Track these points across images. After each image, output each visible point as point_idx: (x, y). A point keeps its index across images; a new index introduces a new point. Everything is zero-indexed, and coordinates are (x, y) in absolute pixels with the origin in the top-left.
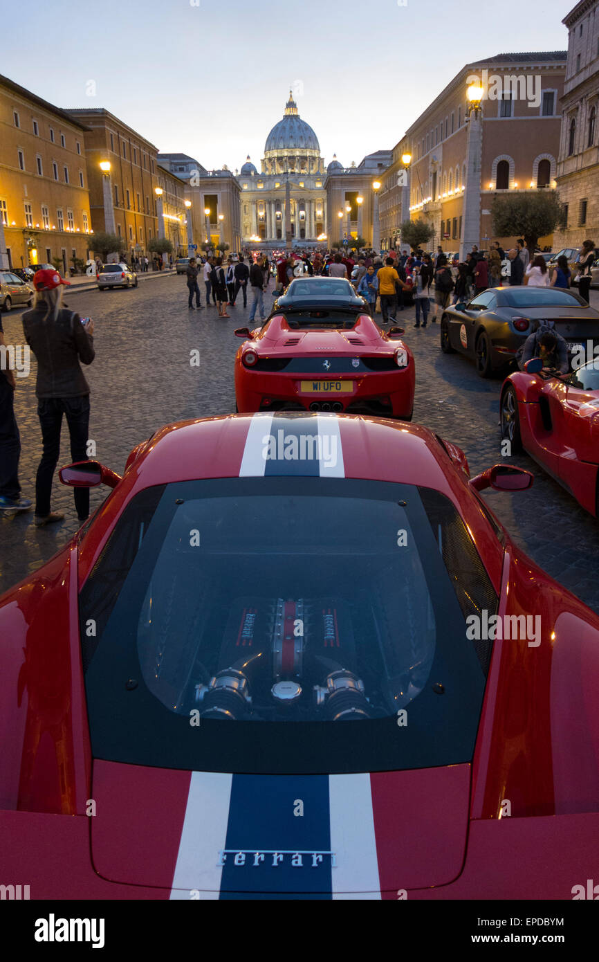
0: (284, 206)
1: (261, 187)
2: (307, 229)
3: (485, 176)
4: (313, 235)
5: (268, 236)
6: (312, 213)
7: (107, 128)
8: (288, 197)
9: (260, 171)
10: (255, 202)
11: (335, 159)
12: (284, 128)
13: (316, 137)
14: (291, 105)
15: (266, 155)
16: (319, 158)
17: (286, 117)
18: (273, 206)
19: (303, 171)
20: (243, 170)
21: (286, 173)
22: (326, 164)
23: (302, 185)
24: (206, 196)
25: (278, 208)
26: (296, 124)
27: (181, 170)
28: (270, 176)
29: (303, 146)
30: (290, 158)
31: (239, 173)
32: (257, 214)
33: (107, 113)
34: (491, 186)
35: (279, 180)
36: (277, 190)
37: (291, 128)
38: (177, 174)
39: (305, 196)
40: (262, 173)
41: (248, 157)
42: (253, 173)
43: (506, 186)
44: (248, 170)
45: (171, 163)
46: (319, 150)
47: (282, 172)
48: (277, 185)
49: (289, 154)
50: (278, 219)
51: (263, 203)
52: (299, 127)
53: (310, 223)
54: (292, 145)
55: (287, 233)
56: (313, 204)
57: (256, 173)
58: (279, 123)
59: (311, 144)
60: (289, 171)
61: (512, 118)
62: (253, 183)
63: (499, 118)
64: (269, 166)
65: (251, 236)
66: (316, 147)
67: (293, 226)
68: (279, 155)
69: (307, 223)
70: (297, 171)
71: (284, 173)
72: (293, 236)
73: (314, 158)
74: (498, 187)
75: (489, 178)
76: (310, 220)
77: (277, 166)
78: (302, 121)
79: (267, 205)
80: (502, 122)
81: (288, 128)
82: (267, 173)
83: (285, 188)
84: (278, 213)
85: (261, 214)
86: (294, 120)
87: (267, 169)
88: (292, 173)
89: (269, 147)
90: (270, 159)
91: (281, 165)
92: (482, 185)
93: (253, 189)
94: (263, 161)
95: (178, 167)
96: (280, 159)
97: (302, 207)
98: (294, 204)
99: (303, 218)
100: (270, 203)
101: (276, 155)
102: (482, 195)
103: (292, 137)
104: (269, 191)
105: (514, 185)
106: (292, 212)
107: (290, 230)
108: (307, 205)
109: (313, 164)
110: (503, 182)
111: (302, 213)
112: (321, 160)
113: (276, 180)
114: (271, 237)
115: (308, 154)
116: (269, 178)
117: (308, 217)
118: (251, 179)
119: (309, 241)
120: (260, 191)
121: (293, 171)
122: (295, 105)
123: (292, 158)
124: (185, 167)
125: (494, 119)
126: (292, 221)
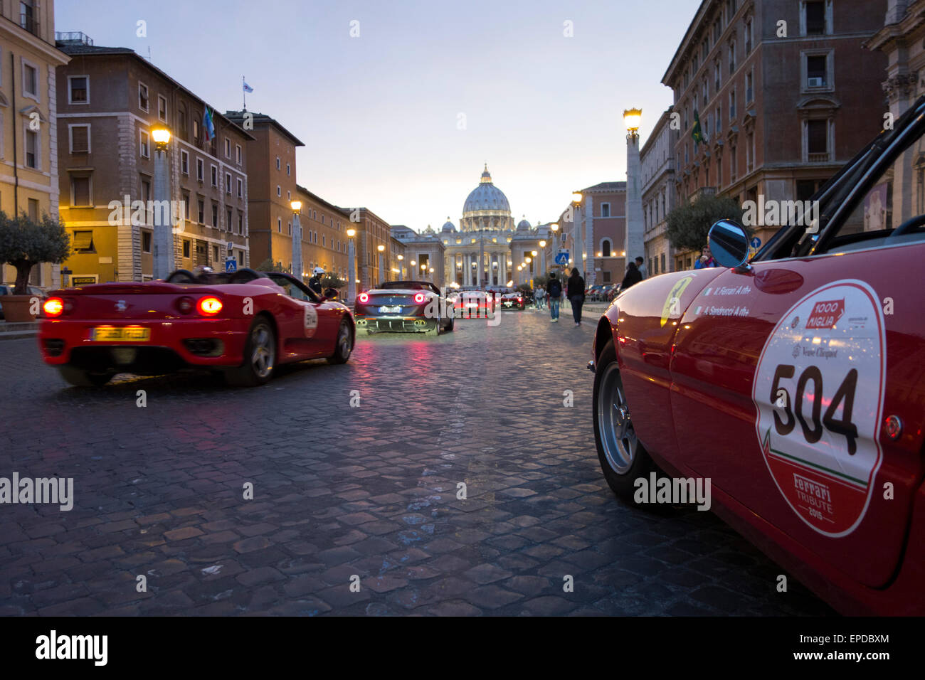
0: (479, 258)
1: (459, 242)
2: (499, 277)
3: (596, 249)
4: (505, 282)
5: (465, 282)
6: (503, 263)
7: (367, 218)
8: (482, 250)
9: (458, 229)
10: (454, 255)
11: (524, 219)
12: (480, 194)
13: (507, 202)
14: (486, 174)
15: (464, 214)
16: (510, 217)
17: (482, 184)
18: (469, 258)
19: (496, 229)
20: (443, 229)
21: (481, 231)
22: (516, 224)
23: (495, 241)
24: (420, 255)
25: (474, 259)
26: (490, 190)
27: (403, 237)
28: (467, 233)
29: (496, 208)
30: (485, 217)
31: (441, 231)
32: (455, 265)
33: (367, 210)
34: (600, 255)
35: (475, 236)
36: (473, 244)
37: (486, 193)
38: (401, 240)
39: (498, 250)
40: (461, 231)
41: (449, 218)
42: (452, 231)
43: (609, 255)
44: (448, 229)
45: (395, 232)
46: (510, 211)
47: (477, 230)
48: (473, 241)
49: (485, 215)
50: (473, 268)
51: (461, 256)
52: (493, 193)
53: (502, 272)
54: (486, 206)
55: (482, 281)
56: (504, 256)
57: (455, 231)
58: (476, 189)
59: (503, 206)
60: (484, 229)
61: (610, 217)
62: (452, 239)
63: (602, 218)
64: (466, 225)
65: (450, 283)
66: (507, 208)
67: (486, 274)
68: (476, 215)
69: (499, 272)
70: (490, 229)
71: (480, 231)
72: (487, 283)
73: (506, 218)
74: (604, 255)
75: (598, 250)
76: (502, 269)
77: (474, 225)
78: (496, 188)
79: (465, 258)
80: (604, 219)
81: (483, 192)
82: (465, 231)
83: (479, 244)
84: (474, 264)
85: (459, 264)
86: (489, 187)
87: (464, 228)
88: (486, 230)
89: (466, 209)
90: (467, 219)
91: (477, 224)
92: (594, 254)
93: (453, 243)
94: (461, 220)
95: (400, 235)
96: (475, 218)
97: (495, 259)
98: (488, 257)
99: (496, 267)
100: (467, 255)
101: (472, 215)
102: (595, 260)
103: (486, 200)
104: (466, 246)
105: (613, 254)
106: (486, 263)
107: (484, 278)
108: (499, 257)
109: (504, 223)
110: (606, 253)
111: (495, 264)
112: (512, 220)
113: (472, 237)
114: (468, 284)
115: (501, 214)
116: (467, 235)
117: (500, 268)
118: (450, 236)
119: (501, 287)
120: (458, 245)
121: (487, 228)
122: (489, 175)
123: (486, 218)
124: (405, 235)
125: (599, 218)
126: (486, 270)
